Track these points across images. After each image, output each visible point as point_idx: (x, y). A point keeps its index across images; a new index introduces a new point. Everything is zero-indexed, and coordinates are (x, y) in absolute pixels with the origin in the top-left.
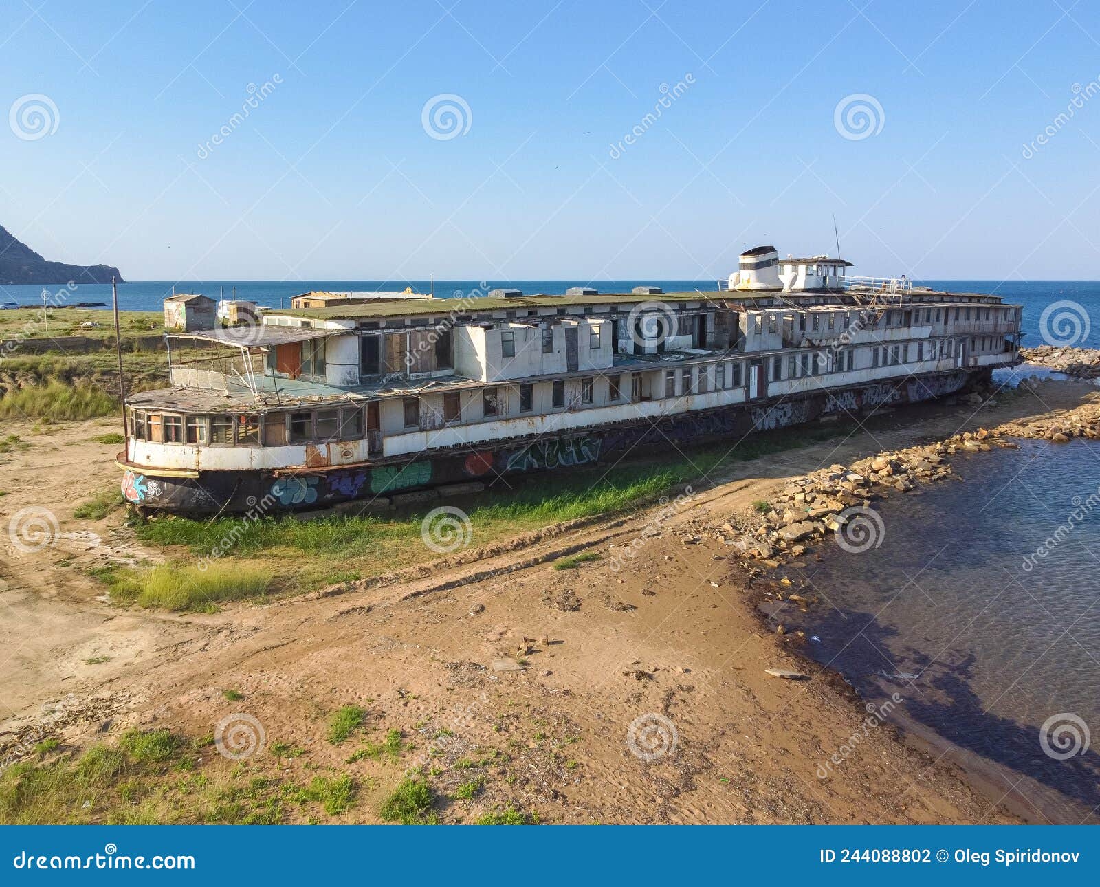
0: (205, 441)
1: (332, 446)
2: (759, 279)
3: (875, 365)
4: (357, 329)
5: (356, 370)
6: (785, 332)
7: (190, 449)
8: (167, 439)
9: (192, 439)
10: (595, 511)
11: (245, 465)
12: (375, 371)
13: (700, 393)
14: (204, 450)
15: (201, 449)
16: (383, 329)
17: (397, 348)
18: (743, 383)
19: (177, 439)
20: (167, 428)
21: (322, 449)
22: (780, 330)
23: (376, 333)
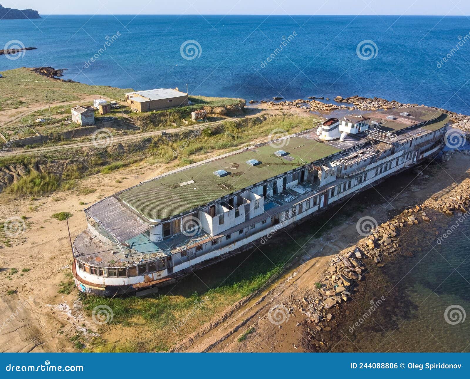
0: (106, 275)
1: (154, 274)
2: (330, 135)
3: (376, 175)
4: (162, 221)
5: (162, 236)
6: (337, 174)
7: (101, 278)
8: (92, 273)
9: (101, 274)
10: (253, 290)
11: (122, 284)
12: (169, 234)
13: (299, 213)
14: (107, 279)
15: (105, 278)
16: (172, 219)
17: (177, 225)
18: (318, 203)
19: (96, 274)
20: (91, 270)
21: (150, 276)
22: (335, 174)
23: (169, 221)
